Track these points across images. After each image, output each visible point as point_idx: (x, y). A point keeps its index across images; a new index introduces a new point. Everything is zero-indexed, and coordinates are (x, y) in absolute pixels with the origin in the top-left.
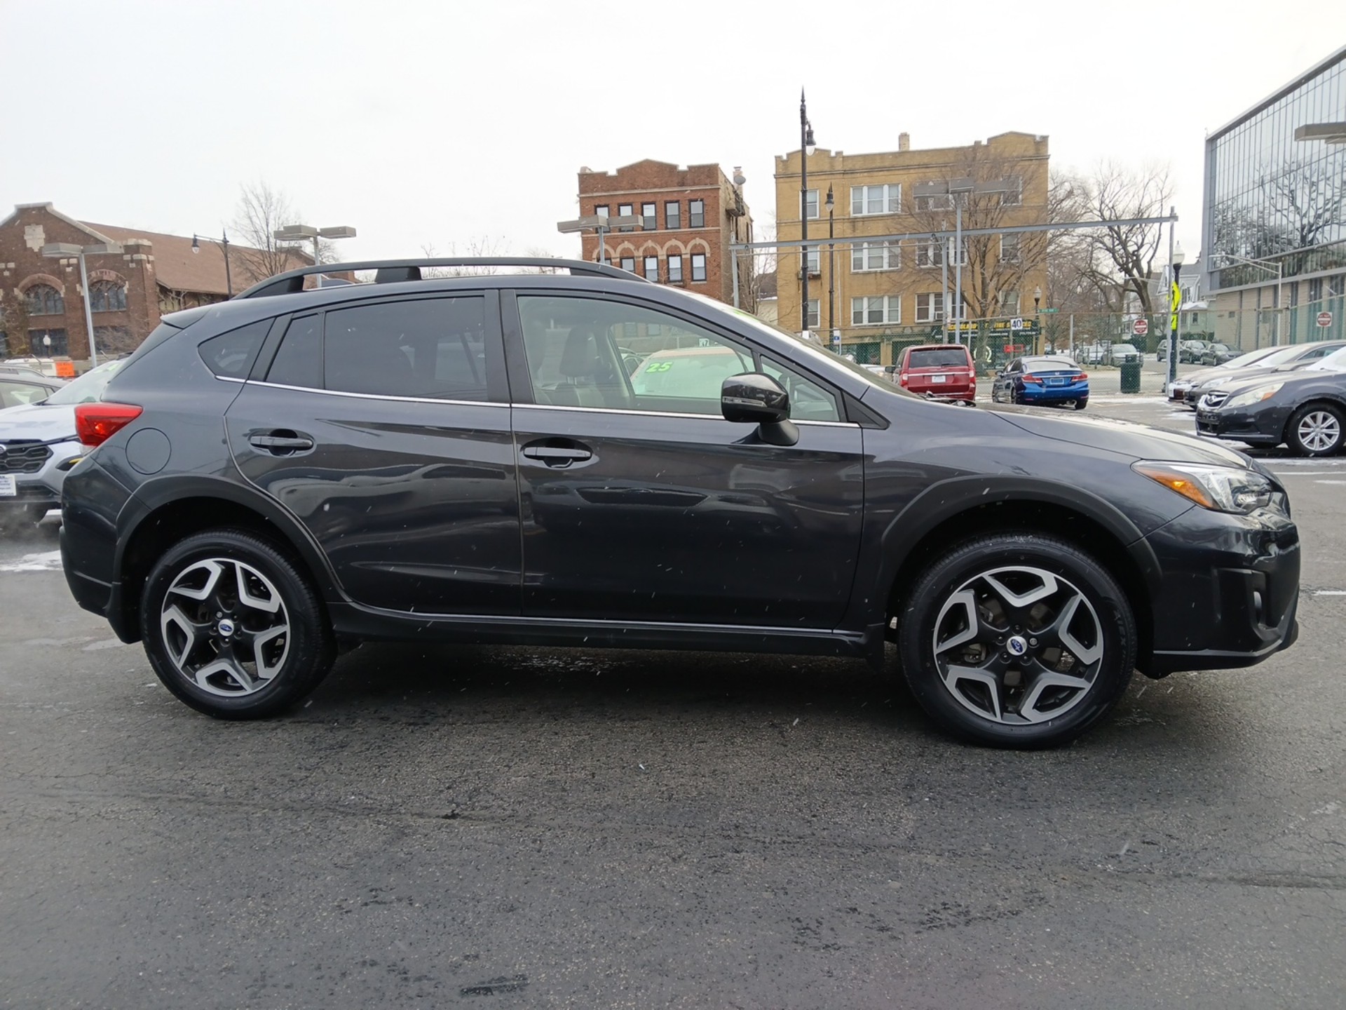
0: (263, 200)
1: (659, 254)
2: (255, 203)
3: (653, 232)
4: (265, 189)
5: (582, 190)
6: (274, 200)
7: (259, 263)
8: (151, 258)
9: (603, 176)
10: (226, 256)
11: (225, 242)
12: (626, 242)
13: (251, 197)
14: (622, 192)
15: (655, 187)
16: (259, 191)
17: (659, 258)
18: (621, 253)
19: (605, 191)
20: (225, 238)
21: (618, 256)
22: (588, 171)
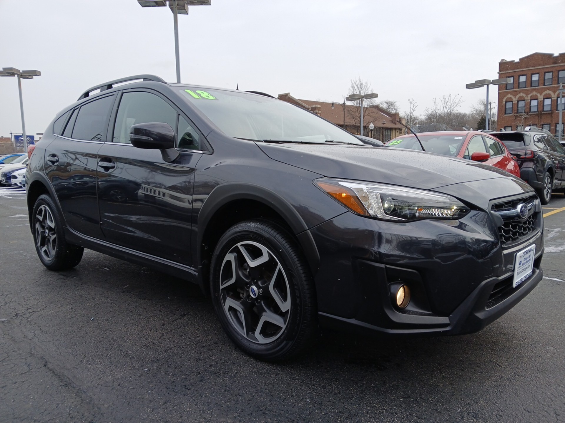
0: (359, 86)
1: (539, 98)
2: (356, 87)
3: (537, 87)
4: (360, 81)
5: (500, 70)
6: (363, 86)
7: (356, 112)
8: (320, 112)
9: (512, 62)
10: (344, 109)
11: (344, 104)
12: (521, 93)
13: (354, 85)
14: (521, 70)
15: (539, 65)
16: (358, 83)
17: (539, 100)
18: (518, 98)
19: (512, 70)
20: (344, 102)
21: (517, 100)
22: (504, 61)
